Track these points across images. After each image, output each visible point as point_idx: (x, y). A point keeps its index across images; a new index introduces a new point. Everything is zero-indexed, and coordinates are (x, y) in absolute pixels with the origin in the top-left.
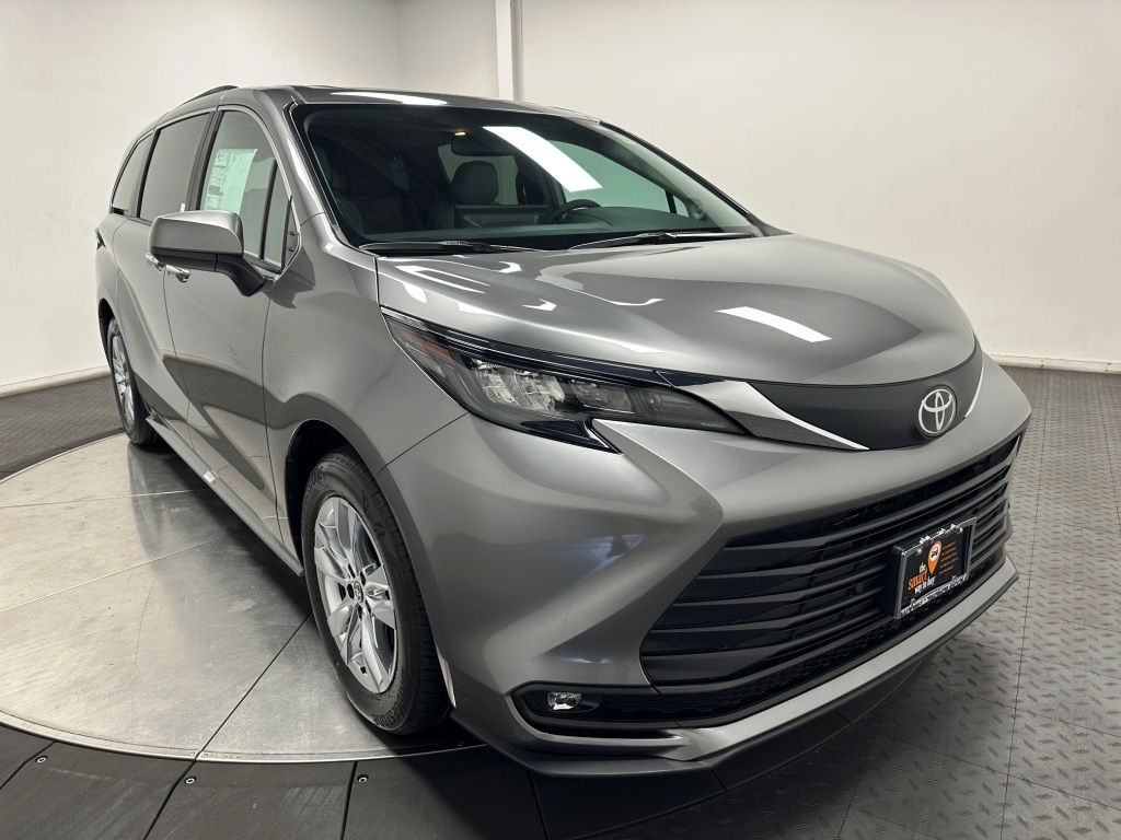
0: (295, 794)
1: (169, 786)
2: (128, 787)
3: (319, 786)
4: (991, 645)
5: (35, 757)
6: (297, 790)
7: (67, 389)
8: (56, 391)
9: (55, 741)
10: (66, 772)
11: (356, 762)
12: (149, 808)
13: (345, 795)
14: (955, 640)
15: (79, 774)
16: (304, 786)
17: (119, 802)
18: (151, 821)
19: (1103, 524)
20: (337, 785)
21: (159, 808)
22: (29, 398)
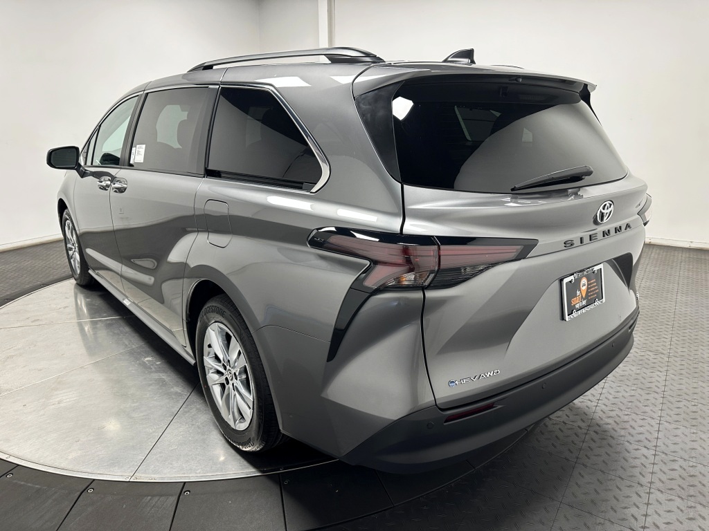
0: (147, 501)
1: (79, 493)
2: (56, 493)
3: (161, 496)
4: (571, 423)
5: (6, 474)
6: (149, 497)
7: (51, 245)
8: (45, 246)
9: (18, 465)
10: (22, 483)
11: (185, 483)
12: (67, 505)
13: (176, 502)
14: (550, 419)
15: (29, 484)
16: (153, 496)
17: (50, 501)
18: (66, 513)
19: (659, 348)
20: (172, 495)
21: (72, 505)
22: (29, 250)
